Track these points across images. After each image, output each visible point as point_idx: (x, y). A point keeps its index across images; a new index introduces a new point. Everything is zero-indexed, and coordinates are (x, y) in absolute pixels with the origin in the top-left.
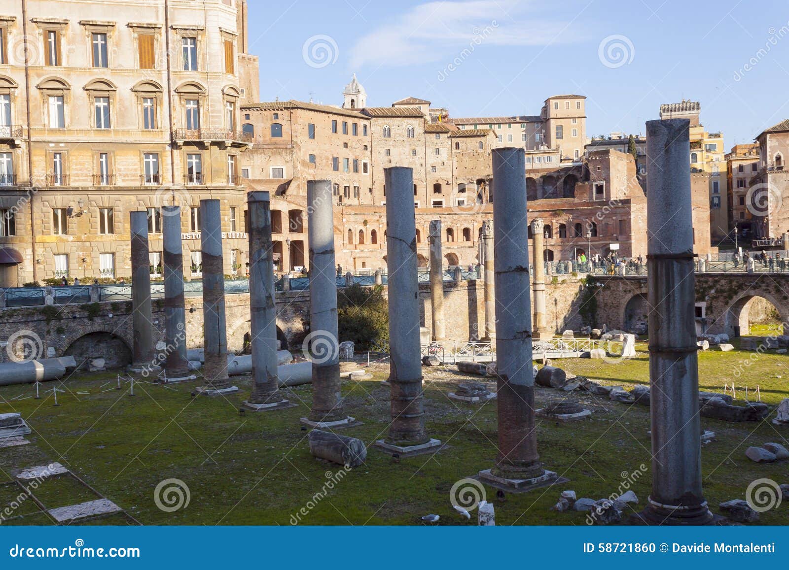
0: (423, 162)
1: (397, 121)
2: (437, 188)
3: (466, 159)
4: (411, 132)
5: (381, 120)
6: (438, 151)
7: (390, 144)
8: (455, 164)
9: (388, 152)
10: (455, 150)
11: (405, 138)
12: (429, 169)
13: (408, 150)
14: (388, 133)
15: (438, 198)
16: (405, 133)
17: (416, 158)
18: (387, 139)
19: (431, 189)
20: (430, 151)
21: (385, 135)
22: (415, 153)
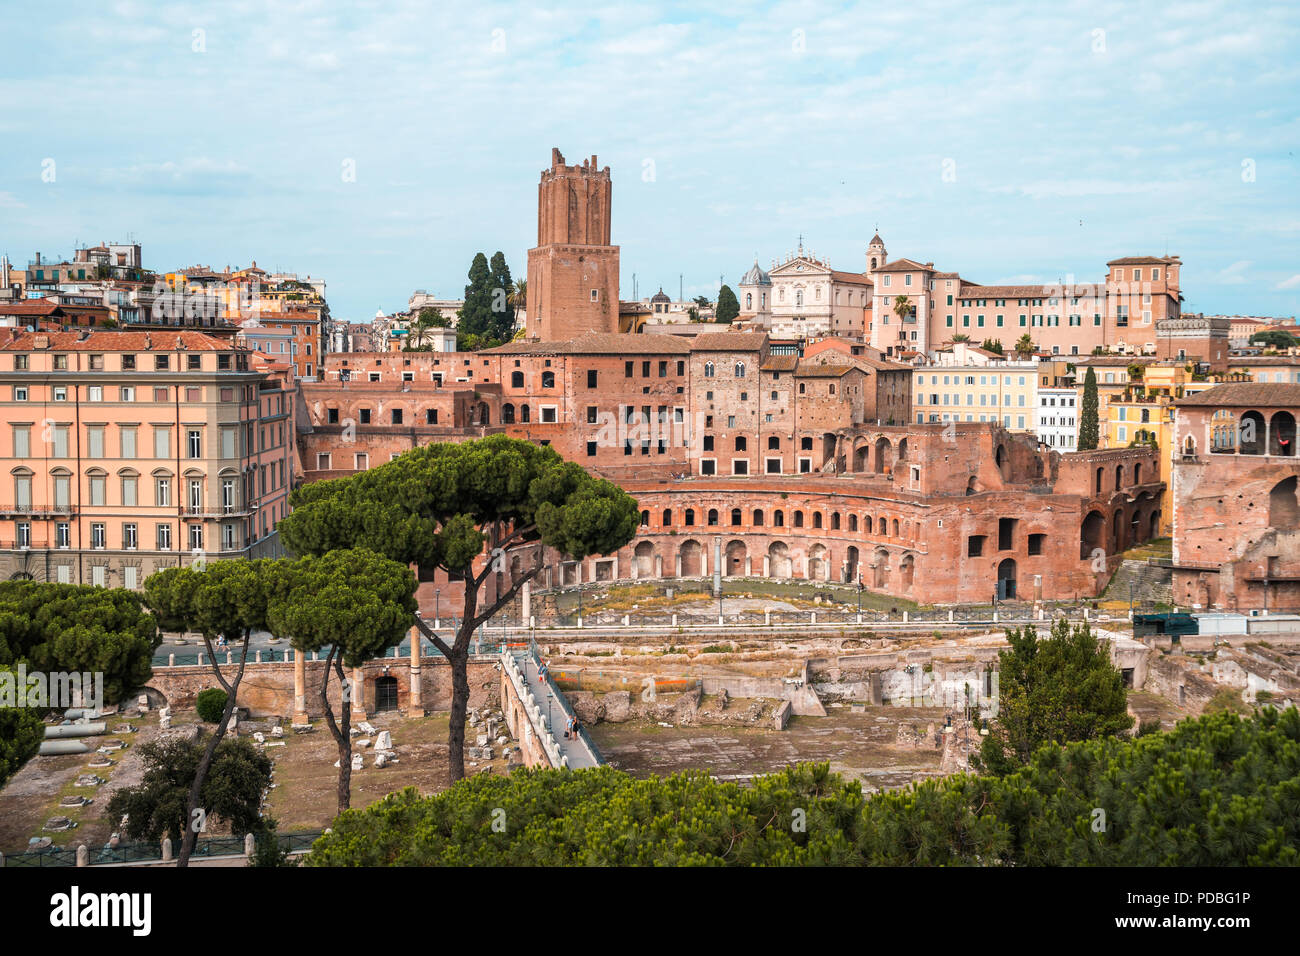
0: (756, 408)
1: (723, 357)
2: (774, 443)
3: (813, 406)
4: (740, 371)
5: (702, 357)
6: (775, 395)
7: (713, 386)
8: (798, 411)
9: (710, 395)
10: (798, 395)
11: (733, 378)
12: (763, 417)
13: (735, 393)
14: (709, 371)
15: (774, 455)
16: (733, 371)
17: (747, 403)
18: (710, 378)
19: (765, 444)
20: (766, 395)
21: (707, 374)
22: (744, 397)
